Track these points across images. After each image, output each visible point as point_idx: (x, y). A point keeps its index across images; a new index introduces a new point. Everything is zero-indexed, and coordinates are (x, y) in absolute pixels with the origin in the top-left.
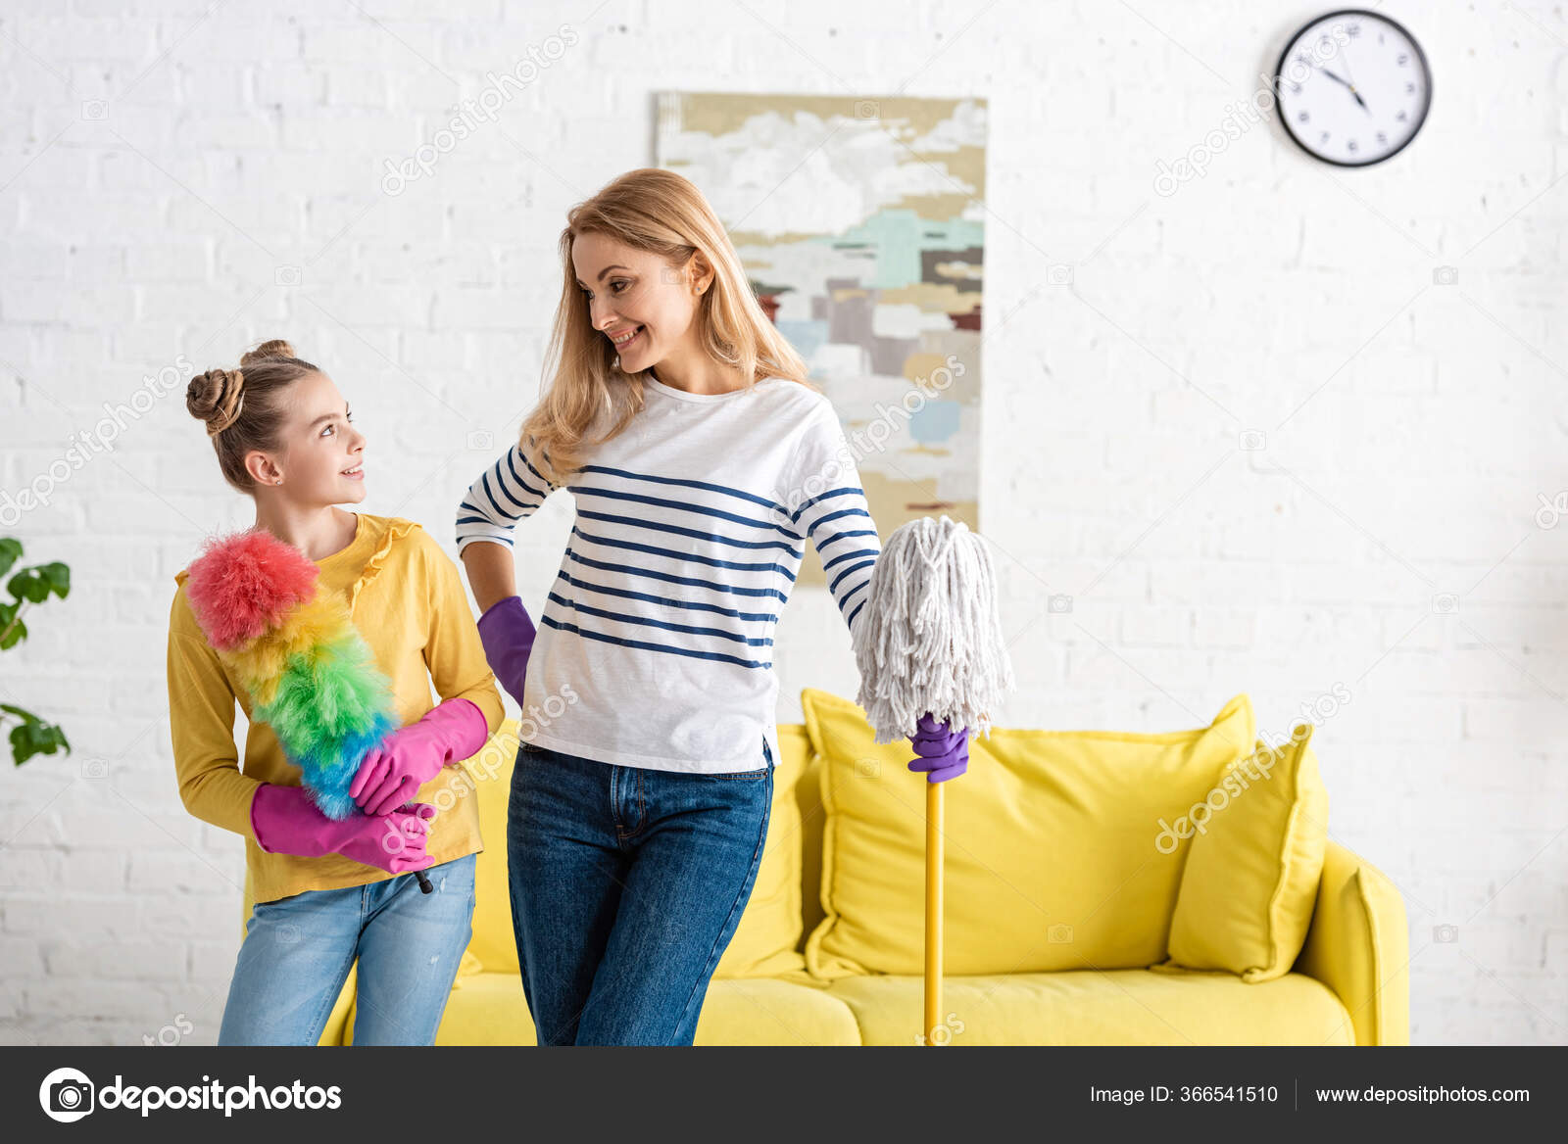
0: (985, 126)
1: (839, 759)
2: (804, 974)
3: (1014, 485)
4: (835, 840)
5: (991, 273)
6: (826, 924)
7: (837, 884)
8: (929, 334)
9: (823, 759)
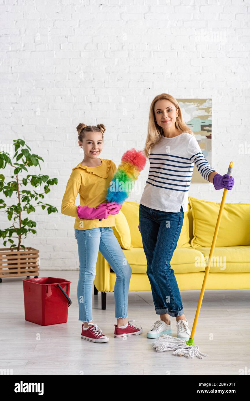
0: (211, 103)
1: (195, 209)
2: (191, 247)
3: (217, 165)
4: (195, 223)
5: (213, 128)
6: (194, 238)
7: (196, 231)
8: (203, 139)
9: (192, 209)
